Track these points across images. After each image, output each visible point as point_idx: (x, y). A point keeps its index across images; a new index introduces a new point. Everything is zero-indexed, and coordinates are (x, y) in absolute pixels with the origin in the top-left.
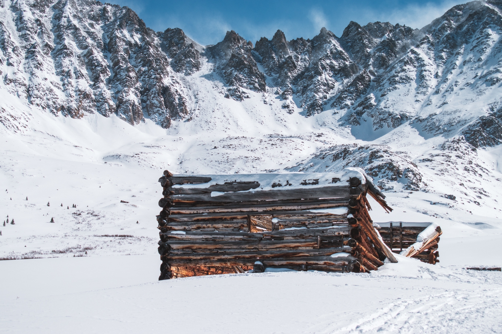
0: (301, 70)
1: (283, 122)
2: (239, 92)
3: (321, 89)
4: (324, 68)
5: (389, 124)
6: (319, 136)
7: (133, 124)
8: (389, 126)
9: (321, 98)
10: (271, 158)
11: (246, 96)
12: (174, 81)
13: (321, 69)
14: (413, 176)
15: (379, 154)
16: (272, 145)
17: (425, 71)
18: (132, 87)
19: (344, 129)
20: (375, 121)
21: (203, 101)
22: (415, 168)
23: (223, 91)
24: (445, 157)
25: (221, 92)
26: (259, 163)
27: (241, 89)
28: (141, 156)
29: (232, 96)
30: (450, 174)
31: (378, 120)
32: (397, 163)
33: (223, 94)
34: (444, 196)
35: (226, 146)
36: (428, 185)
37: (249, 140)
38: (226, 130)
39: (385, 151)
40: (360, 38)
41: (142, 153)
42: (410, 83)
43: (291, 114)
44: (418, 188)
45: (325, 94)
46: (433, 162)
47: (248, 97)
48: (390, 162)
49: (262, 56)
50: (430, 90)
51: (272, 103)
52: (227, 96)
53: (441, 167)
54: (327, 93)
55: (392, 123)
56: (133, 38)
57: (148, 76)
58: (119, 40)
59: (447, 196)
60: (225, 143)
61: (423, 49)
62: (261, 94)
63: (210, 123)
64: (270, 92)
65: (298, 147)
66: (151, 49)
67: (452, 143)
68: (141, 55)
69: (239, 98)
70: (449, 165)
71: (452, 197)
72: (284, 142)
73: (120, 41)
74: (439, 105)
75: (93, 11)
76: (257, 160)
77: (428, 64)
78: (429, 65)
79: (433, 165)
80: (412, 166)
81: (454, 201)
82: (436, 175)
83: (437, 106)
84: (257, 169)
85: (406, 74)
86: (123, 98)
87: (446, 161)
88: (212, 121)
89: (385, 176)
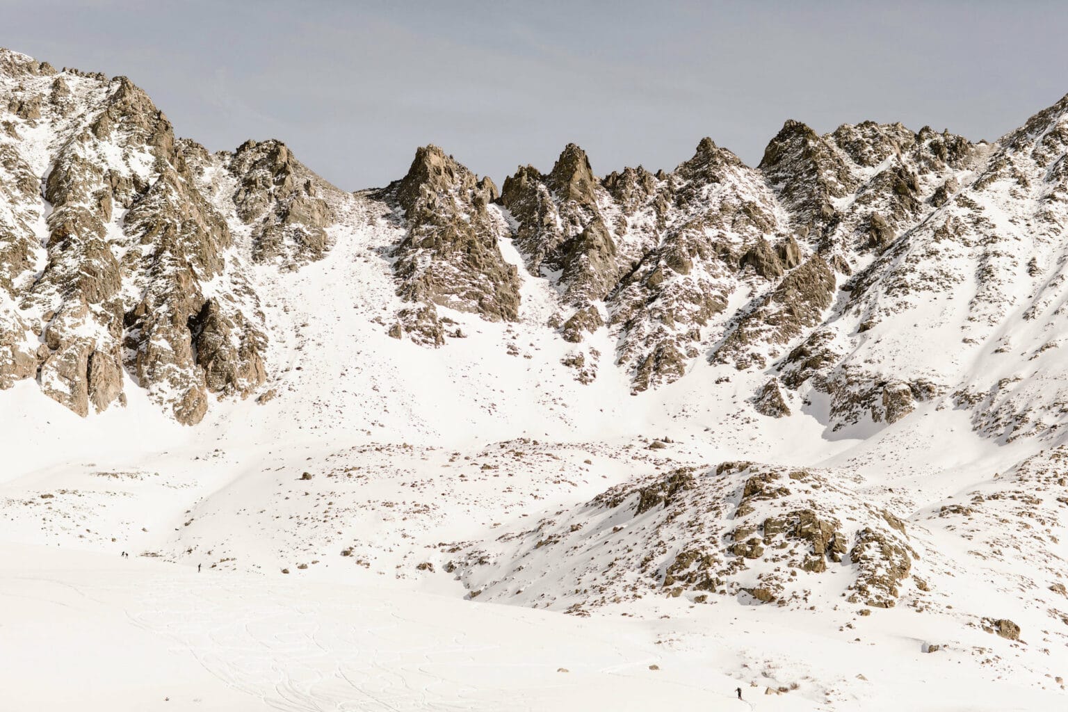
0: (629, 257)
1: (559, 409)
2: (433, 317)
3: (684, 312)
4: (696, 250)
5: (877, 410)
6: (655, 446)
7: (82, 412)
8: (876, 417)
9: (680, 338)
10: (466, 507)
11: (454, 331)
12: (238, 287)
13: (687, 253)
14: (878, 555)
15: (776, 484)
16: (486, 467)
17: (996, 254)
18: (97, 301)
19: (740, 427)
20: (836, 403)
21: (319, 345)
22: (896, 532)
23: (384, 315)
24: (1018, 503)
25: (378, 320)
26: (426, 522)
27: (441, 311)
28: (58, 503)
29: (408, 329)
30: (1023, 555)
31: (844, 401)
32: (831, 511)
33: (384, 325)
34: (977, 622)
35: (338, 473)
36: (929, 586)
37: (417, 454)
38: (370, 428)
39: (798, 475)
40: (812, 166)
41: (63, 492)
42: (951, 291)
43: (585, 382)
44: (891, 598)
45: (696, 325)
46: (973, 515)
47: (458, 334)
48: (808, 507)
49: (519, 220)
50: (1009, 310)
51: (531, 351)
52: (394, 332)
53: (997, 531)
54: (701, 323)
55: (885, 408)
56: (127, 164)
57: (153, 269)
58: (78, 168)
59: (987, 624)
60: (341, 463)
61: (996, 195)
62: (502, 325)
63: (324, 408)
64: (530, 320)
65: (568, 474)
66: (174, 193)
67: (1053, 461)
68: (141, 210)
69: (434, 336)
70: (1027, 526)
71: (1005, 628)
72: (527, 459)
73: (83, 170)
74: (1030, 352)
75: (22, 89)
76: (419, 512)
77: (1005, 236)
78: (1010, 237)
79: (972, 525)
80: (884, 524)
81: (1015, 642)
82: (973, 556)
83: (1026, 357)
84: (414, 541)
85: (939, 263)
86: (62, 331)
87: (1020, 514)
88: (335, 402)
89: (785, 557)
